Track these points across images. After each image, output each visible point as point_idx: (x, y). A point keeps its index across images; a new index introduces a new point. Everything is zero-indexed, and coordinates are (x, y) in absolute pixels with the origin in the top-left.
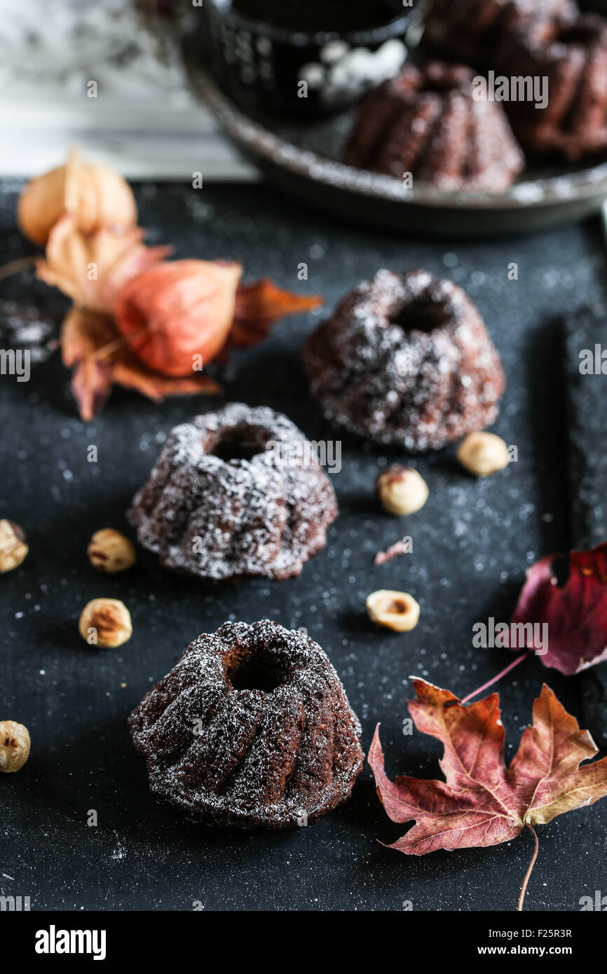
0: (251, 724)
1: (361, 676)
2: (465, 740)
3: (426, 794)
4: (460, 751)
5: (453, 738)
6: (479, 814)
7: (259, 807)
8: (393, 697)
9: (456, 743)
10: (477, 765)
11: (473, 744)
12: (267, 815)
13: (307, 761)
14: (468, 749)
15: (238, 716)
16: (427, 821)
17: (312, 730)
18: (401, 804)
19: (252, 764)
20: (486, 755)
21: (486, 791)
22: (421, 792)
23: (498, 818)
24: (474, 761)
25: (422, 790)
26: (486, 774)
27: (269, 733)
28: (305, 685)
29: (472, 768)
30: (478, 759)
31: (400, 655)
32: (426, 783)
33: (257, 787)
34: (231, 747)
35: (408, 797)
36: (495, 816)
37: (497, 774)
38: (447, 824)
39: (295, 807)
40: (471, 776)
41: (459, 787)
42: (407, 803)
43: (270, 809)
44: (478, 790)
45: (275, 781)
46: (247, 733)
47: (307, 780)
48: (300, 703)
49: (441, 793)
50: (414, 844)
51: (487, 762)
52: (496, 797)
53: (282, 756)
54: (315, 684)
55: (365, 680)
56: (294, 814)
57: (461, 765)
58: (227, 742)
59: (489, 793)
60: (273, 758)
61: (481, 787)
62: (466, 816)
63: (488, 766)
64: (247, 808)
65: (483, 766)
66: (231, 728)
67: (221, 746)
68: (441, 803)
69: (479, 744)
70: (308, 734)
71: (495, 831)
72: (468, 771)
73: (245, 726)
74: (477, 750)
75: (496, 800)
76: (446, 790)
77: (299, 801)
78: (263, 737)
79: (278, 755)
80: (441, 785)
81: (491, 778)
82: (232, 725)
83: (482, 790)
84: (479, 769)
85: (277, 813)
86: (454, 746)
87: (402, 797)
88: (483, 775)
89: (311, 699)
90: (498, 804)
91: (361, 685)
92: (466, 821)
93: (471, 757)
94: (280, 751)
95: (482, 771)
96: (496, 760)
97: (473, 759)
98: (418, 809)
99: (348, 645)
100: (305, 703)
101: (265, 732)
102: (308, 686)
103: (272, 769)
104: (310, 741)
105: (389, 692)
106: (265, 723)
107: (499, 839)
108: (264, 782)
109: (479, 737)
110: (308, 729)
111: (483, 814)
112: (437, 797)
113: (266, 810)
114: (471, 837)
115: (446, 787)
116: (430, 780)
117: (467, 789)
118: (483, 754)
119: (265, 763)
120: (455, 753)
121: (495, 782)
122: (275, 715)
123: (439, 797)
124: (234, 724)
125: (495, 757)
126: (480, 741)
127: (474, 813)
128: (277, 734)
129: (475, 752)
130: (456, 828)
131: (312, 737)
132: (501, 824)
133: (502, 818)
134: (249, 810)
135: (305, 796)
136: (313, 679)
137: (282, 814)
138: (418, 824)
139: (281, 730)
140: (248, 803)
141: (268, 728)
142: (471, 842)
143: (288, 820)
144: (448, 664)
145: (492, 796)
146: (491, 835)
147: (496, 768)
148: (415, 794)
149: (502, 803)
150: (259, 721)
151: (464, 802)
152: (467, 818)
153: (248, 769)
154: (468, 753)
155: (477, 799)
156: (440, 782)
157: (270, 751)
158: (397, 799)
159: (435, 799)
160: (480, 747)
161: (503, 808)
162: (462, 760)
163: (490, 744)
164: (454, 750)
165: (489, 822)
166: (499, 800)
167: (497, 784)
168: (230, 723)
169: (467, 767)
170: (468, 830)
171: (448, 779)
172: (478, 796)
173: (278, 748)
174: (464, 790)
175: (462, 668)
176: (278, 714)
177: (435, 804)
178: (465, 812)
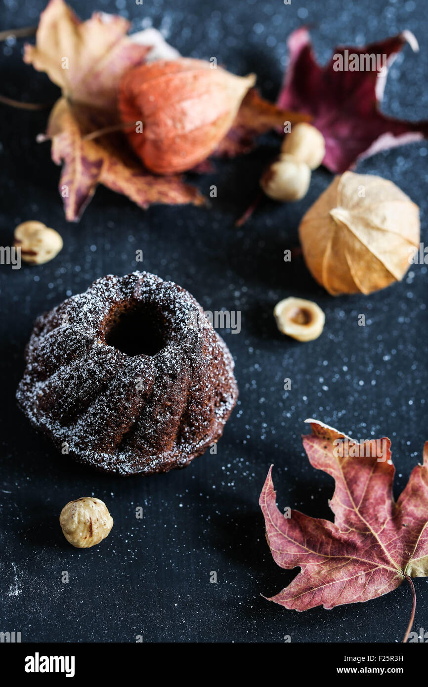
0: (98, 381)
1: (263, 390)
2: (356, 473)
3: (314, 533)
4: (351, 483)
5: (345, 471)
6: (363, 564)
7: (90, 451)
8: (292, 415)
9: (348, 476)
10: (366, 499)
11: (364, 476)
12: (95, 460)
13: (145, 428)
14: (358, 483)
15: (88, 370)
16: (312, 567)
17: (156, 405)
18: (289, 541)
19: (93, 414)
20: (376, 488)
21: (372, 534)
22: (309, 529)
23: (380, 569)
24: (363, 494)
25: (311, 528)
26: (374, 510)
27: (112, 395)
28: (164, 362)
29: (361, 502)
30: (368, 492)
31: (303, 366)
32: (315, 521)
33: (91, 435)
34: (77, 394)
35: (297, 533)
36: (377, 566)
37: (384, 511)
38: (330, 574)
39: (125, 462)
40: (360, 511)
41: (347, 526)
42: (295, 540)
43: (100, 456)
44: (364, 531)
45: (109, 436)
46: (93, 387)
47: (141, 443)
48: (151, 378)
49: (328, 534)
50: (297, 596)
51: (376, 495)
52: (380, 543)
53: (119, 418)
54: (173, 365)
55: (266, 396)
56: (121, 468)
57: (351, 499)
58: (74, 388)
59: (374, 537)
60: (110, 417)
61: (367, 529)
62: (349, 564)
63: (376, 500)
64: (80, 448)
65: (372, 501)
66: (80, 377)
67: (69, 389)
68: (328, 543)
69: (369, 477)
70: (151, 407)
71: (376, 583)
72: (357, 507)
73: (92, 380)
74: (367, 482)
75: (380, 546)
76: (333, 531)
77: (130, 458)
78: (106, 396)
79: (116, 417)
80: (329, 525)
81: (378, 515)
82: (82, 376)
83: (367, 533)
84: (367, 504)
85: (105, 462)
86: (346, 478)
87: (291, 533)
88: (371, 511)
89: (163, 378)
90: (382, 552)
91: (262, 400)
92: (349, 570)
93: (360, 490)
94: (118, 413)
95: (370, 506)
96: (385, 493)
97: (363, 492)
98: (305, 547)
99: (254, 352)
100: (156, 378)
101: (108, 393)
102: (166, 365)
103: (107, 425)
104: (152, 413)
105: (289, 410)
106: (111, 385)
107: (379, 592)
108: (98, 432)
109: (370, 470)
110: (152, 403)
111: (366, 563)
112: (324, 537)
113: (96, 457)
114: (352, 590)
115: (333, 527)
116: (319, 519)
117: (354, 529)
118: (373, 487)
119: (102, 418)
120: (346, 486)
121: (381, 520)
122: (122, 381)
123: (325, 536)
124: (84, 375)
125: (383, 490)
126: (371, 474)
127: (357, 561)
128: (118, 398)
129: (365, 485)
130: (338, 579)
131: (153, 411)
132: (383, 575)
133: (383, 569)
134: (81, 449)
135: (136, 456)
136: (175, 359)
137: (109, 464)
138: (302, 572)
139: (123, 396)
140: (81, 444)
141: (113, 390)
142: (352, 596)
143: (114, 470)
144: (348, 377)
145: (377, 541)
146: (372, 587)
147: (384, 502)
148: (303, 530)
149: (385, 550)
150: (106, 381)
151: (349, 546)
152: (350, 568)
153: (88, 416)
154: (358, 486)
155: (362, 542)
156: (328, 522)
157: (109, 410)
158: (286, 536)
159: (322, 539)
160: (371, 479)
161: (386, 556)
162: (352, 493)
163: (380, 477)
164: (345, 482)
165: (371, 572)
166: (383, 547)
167: (383, 523)
168: (81, 373)
169: (355, 500)
170: (350, 581)
171: (336, 516)
172: (364, 539)
173: (117, 409)
174: (351, 529)
175: (361, 383)
176: (124, 382)
177: (322, 544)
178: (349, 559)
